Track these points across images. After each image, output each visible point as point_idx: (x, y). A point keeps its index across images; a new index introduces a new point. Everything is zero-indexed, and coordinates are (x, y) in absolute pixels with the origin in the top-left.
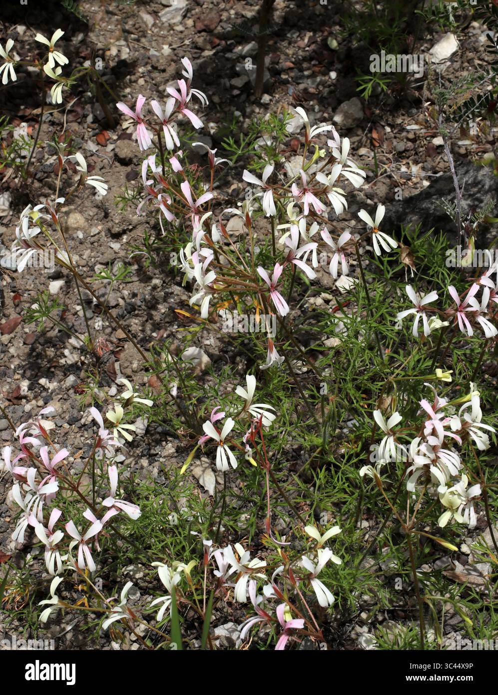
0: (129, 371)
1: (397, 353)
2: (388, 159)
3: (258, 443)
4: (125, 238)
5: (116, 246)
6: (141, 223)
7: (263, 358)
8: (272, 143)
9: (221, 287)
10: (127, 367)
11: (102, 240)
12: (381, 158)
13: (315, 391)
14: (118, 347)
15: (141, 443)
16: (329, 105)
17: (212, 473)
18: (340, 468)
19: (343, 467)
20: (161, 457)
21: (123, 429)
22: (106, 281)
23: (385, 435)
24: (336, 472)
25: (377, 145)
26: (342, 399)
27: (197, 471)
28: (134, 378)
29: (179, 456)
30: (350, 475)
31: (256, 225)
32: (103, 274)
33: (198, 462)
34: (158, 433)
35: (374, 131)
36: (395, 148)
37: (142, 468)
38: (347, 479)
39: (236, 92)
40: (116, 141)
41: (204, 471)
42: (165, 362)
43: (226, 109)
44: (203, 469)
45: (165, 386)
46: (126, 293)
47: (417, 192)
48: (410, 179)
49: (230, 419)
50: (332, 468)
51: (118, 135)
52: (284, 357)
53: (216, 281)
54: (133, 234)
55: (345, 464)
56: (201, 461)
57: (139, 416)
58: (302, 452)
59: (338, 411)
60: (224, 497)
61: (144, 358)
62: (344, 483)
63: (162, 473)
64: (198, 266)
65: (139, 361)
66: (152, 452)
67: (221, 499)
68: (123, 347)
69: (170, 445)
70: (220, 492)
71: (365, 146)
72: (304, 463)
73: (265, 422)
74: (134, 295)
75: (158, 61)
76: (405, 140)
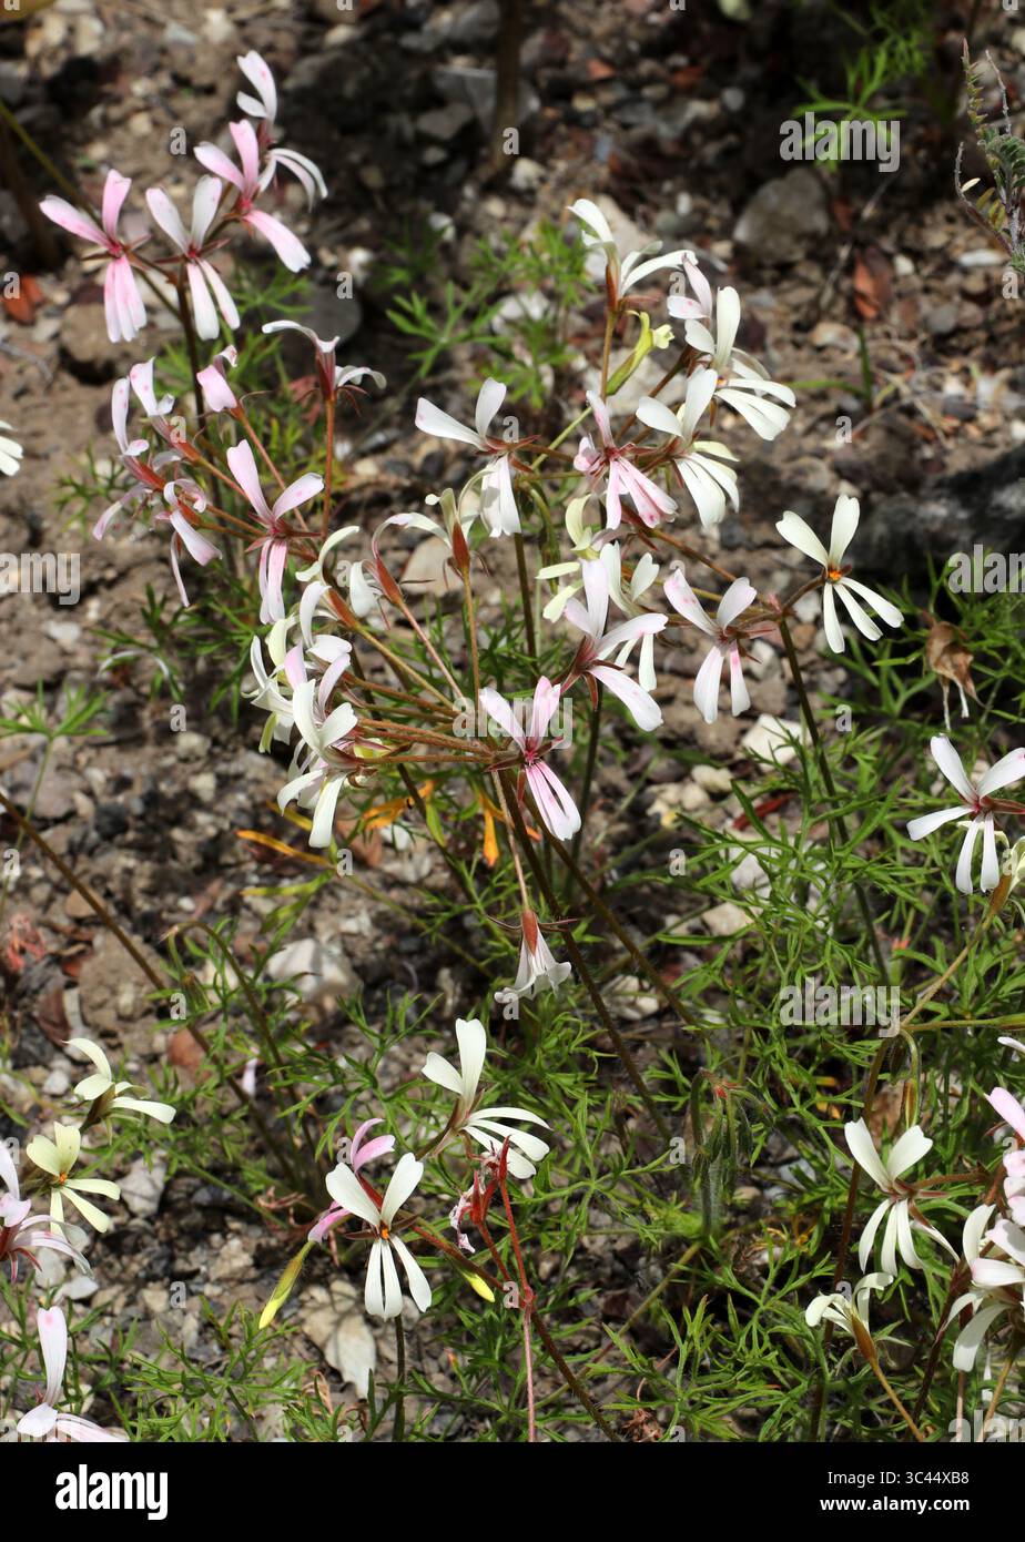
0: (107, 1018)
1: (926, 947)
2: (905, 357)
3: (498, 1233)
4: (94, 609)
5: (65, 633)
6: (140, 562)
7: (507, 968)
8: (546, 313)
9: (380, 753)
10: (101, 1006)
11: (21, 615)
12: (883, 354)
13: (677, 1070)
14: (72, 942)
15: (147, 1239)
16: (722, 190)
17: (365, 1330)
18: (756, 1306)
19: (764, 1303)
20: (207, 1280)
21: (78, 1192)
22: (35, 740)
23: (884, 1196)
24: (744, 1320)
25: (870, 313)
26: (758, 1093)
27: (318, 1324)
28: (124, 1038)
29: (262, 1277)
30: (785, 1328)
31: (499, 566)
32: (24, 721)
33: (319, 1294)
34: (200, 1207)
35: (861, 271)
36: (924, 323)
37: (148, 1316)
38: (777, 1339)
39: (434, 155)
40: (62, 309)
41: (337, 1324)
42: (215, 987)
43: (405, 208)
44: (333, 1317)
45: (215, 1060)
46: (98, 776)
47: (991, 455)
48: (971, 419)
49: (408, 1159)
50: (731, 1310)
51: (69, 290)
52: (568, 965)
53: (358, 734)
54: (119, 595)
55: (771, 1293)
56: (330, 1292)
57: (137, 1156)
58: (642, 1261)
59: (742, 1129)
60: (396, 1399)
61: (151, 975)
62: (767, 1352)
63: (210, 1333)
64: (304, 691)
65: (139, 985)
66: (180, 1265)
67: (386, 1405)
68: (89, 943)
69: (235, 1243)
70: (386, 1385)
71: (834, 319)
72: (644, 1291)
73: (518, 1167)
74: (122, 784)
75: (192, 60)
76: (957, 298)
